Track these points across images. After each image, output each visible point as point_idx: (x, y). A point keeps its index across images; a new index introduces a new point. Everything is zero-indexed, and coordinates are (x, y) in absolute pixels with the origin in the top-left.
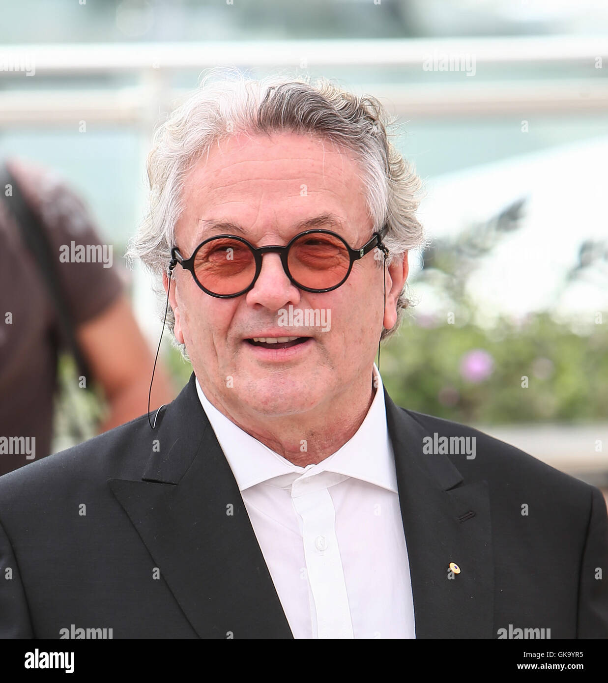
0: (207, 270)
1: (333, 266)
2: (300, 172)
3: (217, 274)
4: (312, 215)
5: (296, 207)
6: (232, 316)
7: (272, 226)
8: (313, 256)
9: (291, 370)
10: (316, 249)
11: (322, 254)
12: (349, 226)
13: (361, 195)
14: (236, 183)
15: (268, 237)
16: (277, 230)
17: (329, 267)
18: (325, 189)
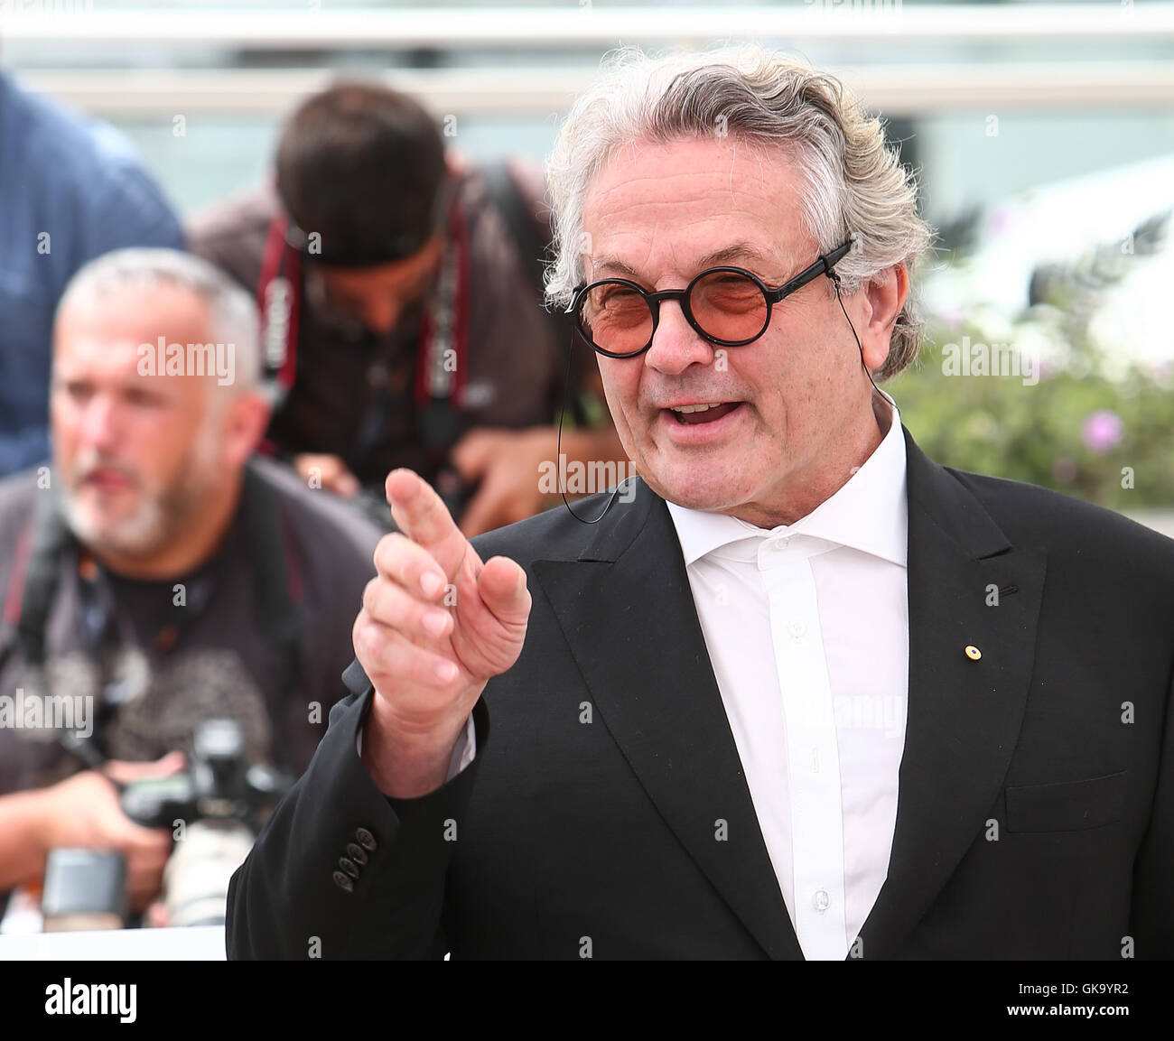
0: (605, 319)
1: (753, 308)
2: (703, 191)
3: (615, 325)
4: (718, 247)
5: (697, 238)
6: (637, 380)
7: (668, 265)
8: (726, 297)
9: (718, 453)
10: (729, 288)
11: (737, 294)
12: (777, 254)
13: (796, 211)
14: (626, 209)
15: (665, 279)
16: (676, 269)
17: (747, 310)
18: (739, 210)
